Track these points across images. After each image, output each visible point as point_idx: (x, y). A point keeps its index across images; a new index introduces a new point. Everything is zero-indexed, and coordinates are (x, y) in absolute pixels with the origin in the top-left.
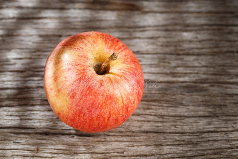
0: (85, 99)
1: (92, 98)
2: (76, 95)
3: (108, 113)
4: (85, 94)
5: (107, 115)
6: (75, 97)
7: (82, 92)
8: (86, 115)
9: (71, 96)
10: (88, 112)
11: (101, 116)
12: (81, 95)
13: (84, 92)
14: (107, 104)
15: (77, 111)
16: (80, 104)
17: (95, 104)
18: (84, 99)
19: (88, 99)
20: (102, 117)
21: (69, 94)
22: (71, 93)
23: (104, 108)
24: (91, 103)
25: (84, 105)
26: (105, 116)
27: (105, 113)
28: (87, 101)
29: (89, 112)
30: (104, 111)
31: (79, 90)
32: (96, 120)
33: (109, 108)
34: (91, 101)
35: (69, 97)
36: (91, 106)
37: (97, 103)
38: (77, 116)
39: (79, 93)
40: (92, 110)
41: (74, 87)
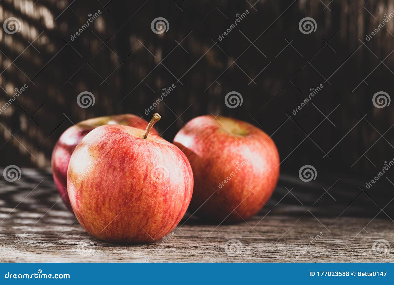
0: (117, 148)
1: (126, 146)
2: (106, 145)
3: (145, 169)
4: (117, 143)
5: (143, 171)
6: (106, 147)
7: (114, 142)
8: (117, 169)
9: (100, 147)
10: (119, 165)
11: (135, 170)
12: (113, 144)
13: (116, 141)
14: (144, 155)
15: (106, 165)
16: (111, 154)
17: (129, 153)
18: (115, 148)
19: (120, 147)
20: (137, 172)
21: (98, 146)
22: (101, 145)
23: (140, 160)
24: (124, 151)
25: (115, 154)
26: (141, 172)
27: (140, 167)
28: (119, 149)
29: (121, 164)
30: (139, 164)
31: (111, 140)
32: (129, 176)
33: (146, 161)
34: (124, 149)
35: (97, 149)
36: (123, 155)
37: (131, 151)
38: (105, 173)
39: (110, 142)
40: (124, 161)
41: (104, 138)
